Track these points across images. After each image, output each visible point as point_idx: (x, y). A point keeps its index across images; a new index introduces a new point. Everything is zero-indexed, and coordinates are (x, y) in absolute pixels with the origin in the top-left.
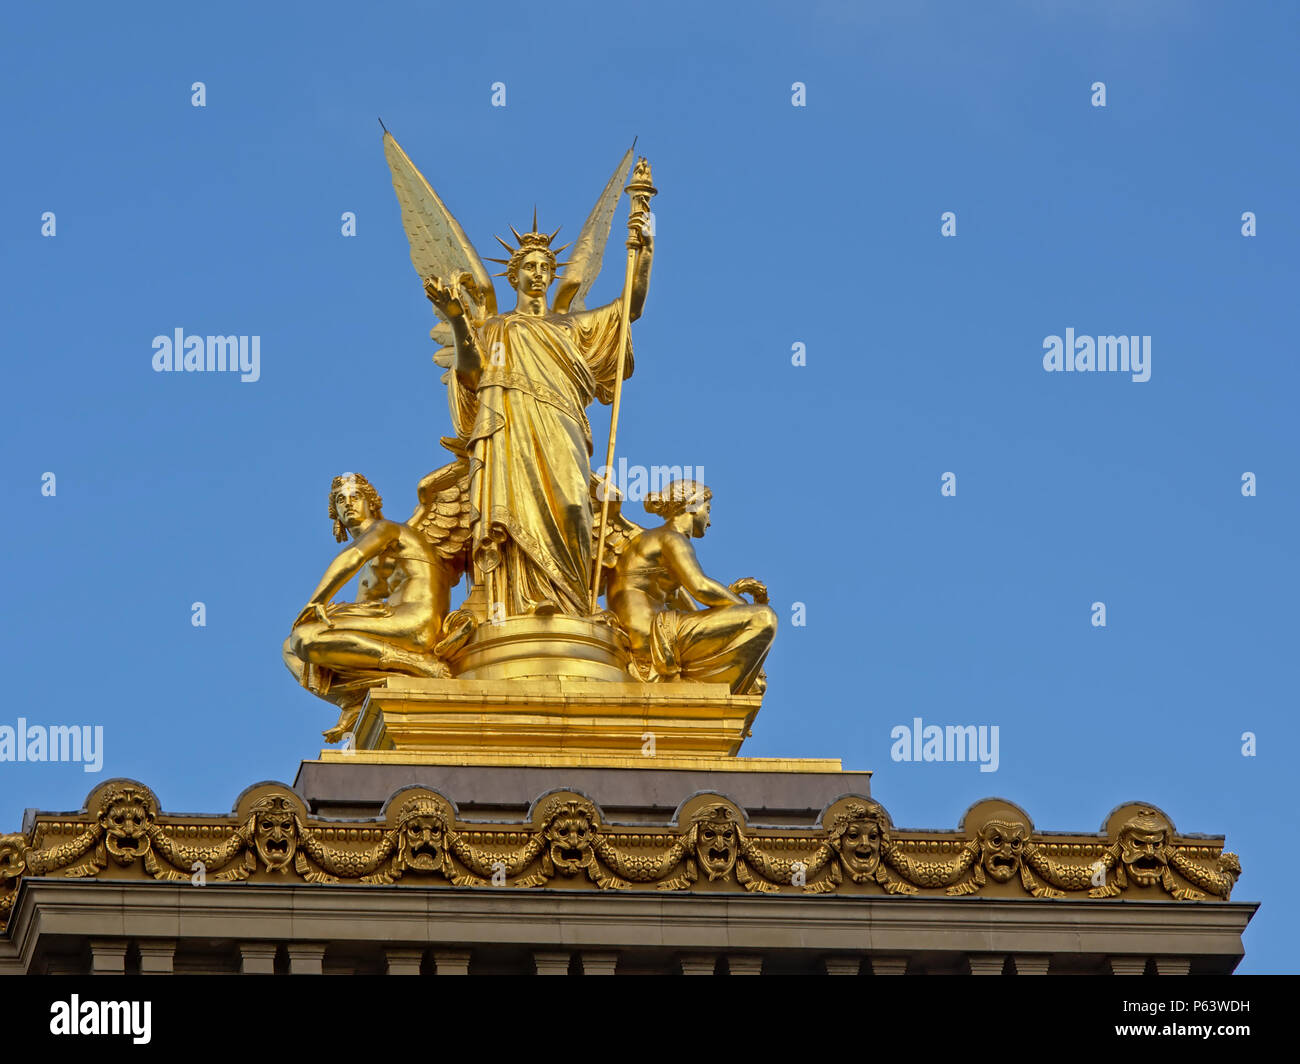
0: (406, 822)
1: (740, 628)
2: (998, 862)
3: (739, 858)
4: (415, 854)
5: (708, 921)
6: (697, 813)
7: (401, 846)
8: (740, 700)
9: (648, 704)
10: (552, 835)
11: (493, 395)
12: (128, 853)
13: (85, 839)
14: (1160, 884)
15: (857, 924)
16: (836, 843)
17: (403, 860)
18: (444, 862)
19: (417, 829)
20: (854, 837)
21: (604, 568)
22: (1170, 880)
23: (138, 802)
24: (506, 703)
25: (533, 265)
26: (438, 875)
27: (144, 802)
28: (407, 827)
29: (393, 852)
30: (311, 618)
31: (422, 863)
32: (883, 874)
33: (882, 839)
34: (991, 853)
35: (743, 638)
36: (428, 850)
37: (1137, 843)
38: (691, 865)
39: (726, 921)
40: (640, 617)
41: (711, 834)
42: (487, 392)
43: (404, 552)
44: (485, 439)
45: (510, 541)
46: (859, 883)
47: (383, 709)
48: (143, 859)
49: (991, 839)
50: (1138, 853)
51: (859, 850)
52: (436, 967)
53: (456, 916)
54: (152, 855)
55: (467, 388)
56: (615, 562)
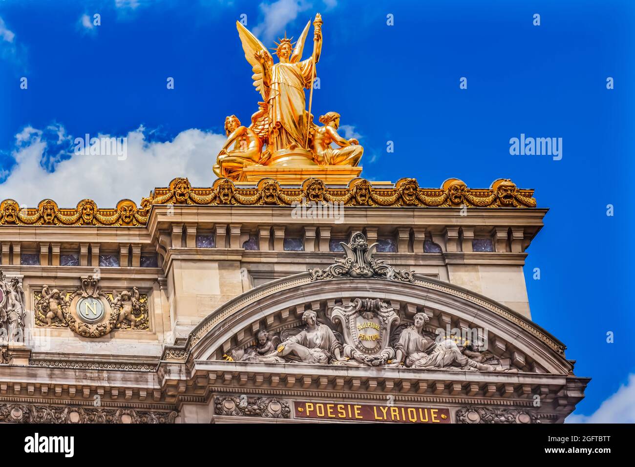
0: (265, 188)
1: (353, 152)
2: (456, 197)
3: (369, 198)
4: (267, 197)
5: (360, 216)
6: (357, 182)
7: (263, 195)
8: (355, 168)
9: (327, 170)
10: (310, 191)
11: (275, 86)
12: (182, 198)
13: (169, 195)
14: (512, 204)
15: (409, 216)
16: (401, 192)
17: (264, 199)
18: (275, 200)
19: (268, 189)
20: (407, 189)
21: (309, 138)
22: (515, 203)
23: (185, 182)
24: (284, 171)
25: (285, 48)
26: (274, 203)
27: (186, 182)
28: (265, 189)
29: (261, 198)
30: (222, 153)
31: (269, 200)
32: (417, 202)
33: (416, 191)
34: (453, 194)
35: (352, 156)
36: (271, 195)
37: (504, 190)
38: (354, 200)
39: (366, 216)
40: (320, 151)
41: (361, 189)
42: (273, 85)
43: (248, 135)
44: (273, 99)
45: (282, 127)
46: (409, 205)
47: (247, 174)
48: (186, 200)
49: (453, 190)
50: (505, 194)
51: (410, 194)
52: (274, 232)
53: (281, 215)
54: (189, 199)
55: (266, 86)
56: (311, 136)
